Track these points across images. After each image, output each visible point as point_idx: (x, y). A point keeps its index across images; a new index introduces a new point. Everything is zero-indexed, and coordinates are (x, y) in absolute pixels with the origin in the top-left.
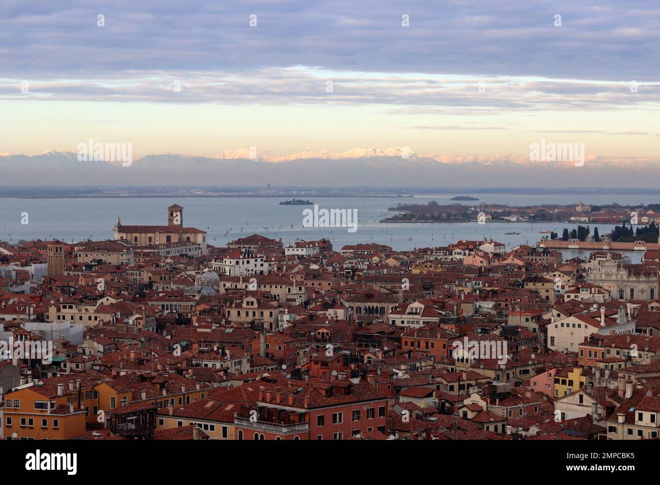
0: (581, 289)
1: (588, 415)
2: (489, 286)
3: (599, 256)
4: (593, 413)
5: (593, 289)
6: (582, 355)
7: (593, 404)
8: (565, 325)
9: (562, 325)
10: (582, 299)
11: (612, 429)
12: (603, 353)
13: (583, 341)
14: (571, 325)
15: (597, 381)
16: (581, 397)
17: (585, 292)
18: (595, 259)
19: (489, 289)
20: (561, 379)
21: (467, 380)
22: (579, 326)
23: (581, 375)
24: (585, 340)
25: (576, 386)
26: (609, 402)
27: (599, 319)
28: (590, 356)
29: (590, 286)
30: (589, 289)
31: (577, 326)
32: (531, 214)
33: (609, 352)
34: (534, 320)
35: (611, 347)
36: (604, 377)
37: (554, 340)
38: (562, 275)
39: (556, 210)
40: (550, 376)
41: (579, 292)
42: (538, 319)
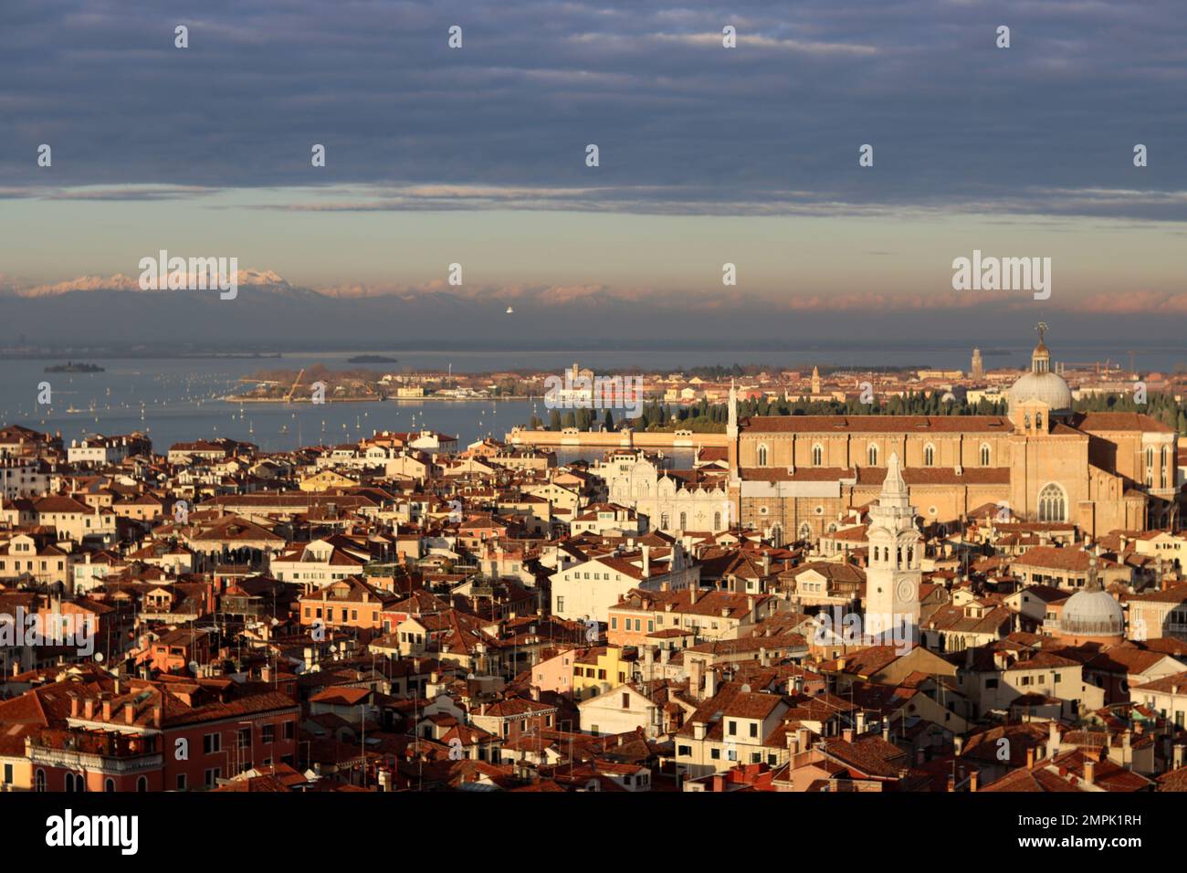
0: (599, 514)
1: (639, 728)
2: (438, 511)
3: (620, 456)
4: (647, 725)
5: (619, 513)
6: (614, 627)
7: (648, 708)
8: (582, 576)
9: (577, 576)
10: (601, 531)
11: (685, 750)
12: (651, 623)
13: (616, 603)
14: (592, 576)
15: (648, 669)
16: (626, 697)
17: (606, 519)
18: (613, 460)
19: (439, 515)
20: (586, 667)
21: (421, 673)
22: (606, 577)
23: (620, 660)
24: (619, 601)
25: (612, 678)
26: (674, 704)
27: (638, 564)
28: (628, 628)
29: (615, 508)
30: (613, 514)
31: (602, 576)
32: (491, 385)
33: (660, 620)
34: (527, 568)
35: (664, 610)
36: (660, 662)
37: (562, 602)
38: (560, 490)
39: (534, 378)
40: (567, 663)
41: (595, 519)
42: (533, 565)
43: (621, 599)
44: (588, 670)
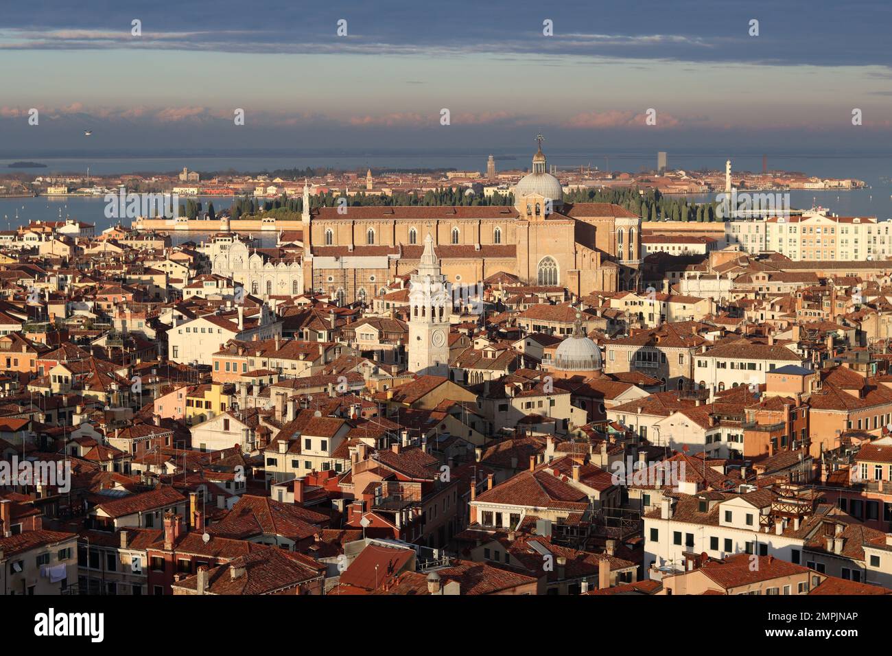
0: (204, 282)
1: (237, 445)
2: (79, 282)
3: (220, 238)
4: (243, 443)
5: (220, 282)
6: (217, 369)
7: (243, 430)
8: (192, 330)
9: (188, 330)
10: (206, 295)
11: (272, 462)
12: (245, 365)
13: (218, 350)
14: (199, 330)
15: (243, 401)
16: (226, 422)
17: (210, 287)
18: (215, 242)
19: (81, 285)
20: (195, 399)
21: (68, 407)
22: (210, 331)
23: (221, 394)
24: (221, 349)
25: (216, 408)
26: (263, 427)
27: (235, 320)
28: (228, 369)
29: (216, 278)
30: (215, 282)
31: (207, 331)
32: (120, 184)
33: (252, 363)
34: (149, 325)
35: (255, 356)
36: (252, 395)
37: (177, 351)
38: (174, 264)
39: (153, 178)
40: (181, 397)
41: (202, 287)
42: (154, 322)
43: (222, 347)
44: (197, 402)
